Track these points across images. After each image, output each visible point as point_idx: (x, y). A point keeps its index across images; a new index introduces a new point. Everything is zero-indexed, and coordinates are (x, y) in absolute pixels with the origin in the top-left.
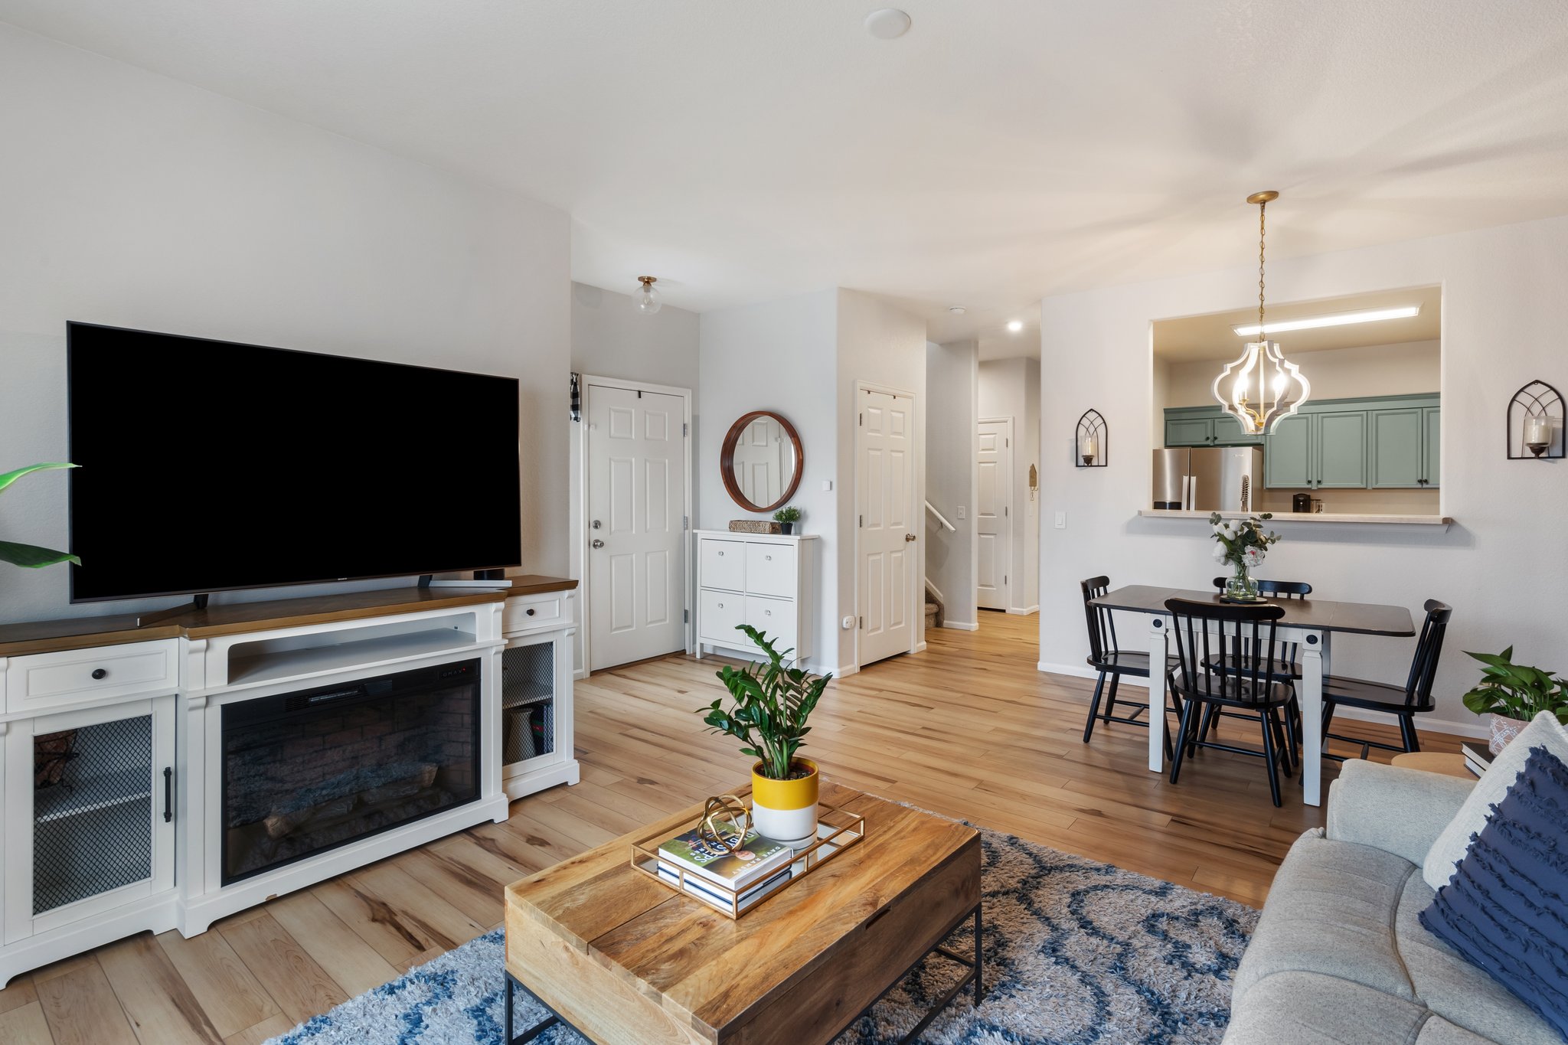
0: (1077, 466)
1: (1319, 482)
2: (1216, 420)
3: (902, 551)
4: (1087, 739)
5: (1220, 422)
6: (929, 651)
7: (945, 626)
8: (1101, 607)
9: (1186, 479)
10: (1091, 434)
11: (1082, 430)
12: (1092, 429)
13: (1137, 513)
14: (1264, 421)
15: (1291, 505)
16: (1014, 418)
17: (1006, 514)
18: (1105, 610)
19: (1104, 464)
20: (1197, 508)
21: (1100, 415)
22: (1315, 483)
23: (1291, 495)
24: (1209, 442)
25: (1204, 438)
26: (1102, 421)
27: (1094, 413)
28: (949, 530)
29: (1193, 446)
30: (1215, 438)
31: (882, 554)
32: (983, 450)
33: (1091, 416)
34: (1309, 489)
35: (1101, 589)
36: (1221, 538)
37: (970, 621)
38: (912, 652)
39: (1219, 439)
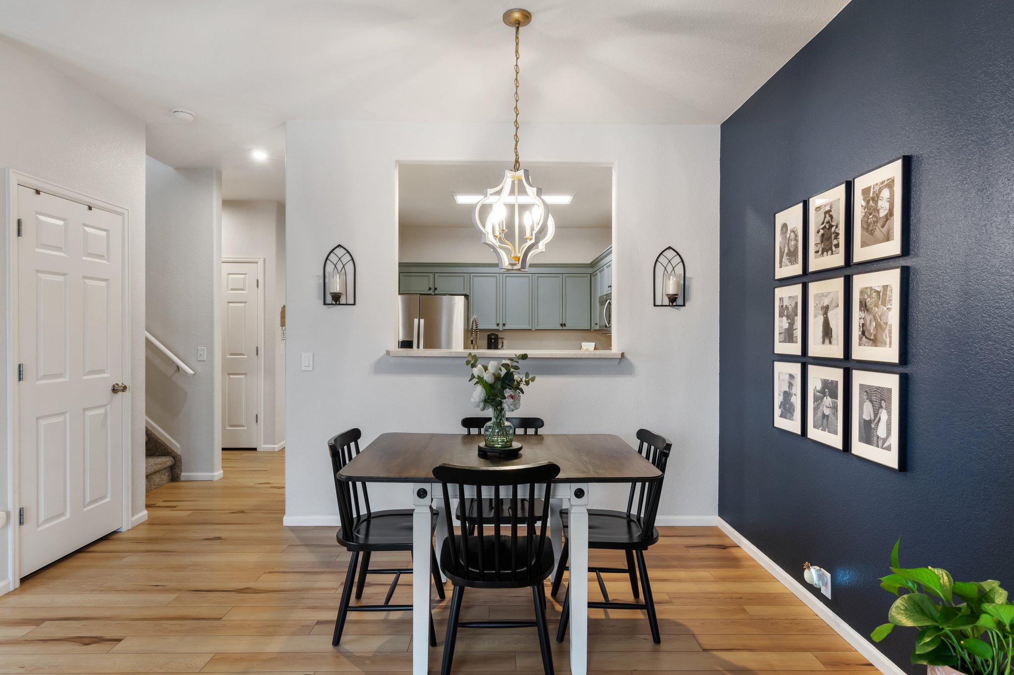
0: (325, 304)
1: (504, 325)
2: (436, 274)
3: (106, 405)
4: (336, 642)
5: (439, 276)
6: (151, 523)
7: (182, 479)
8: (354, 480)
9: (416, 321)
10: (339, 270)
11: (329, 267)
12: (340, 266)
13: (385, 352)
14: (521, 255)
15: (485, 342)
16: (265, 260)
17: (257, 354)
18: (359, 485)
19: (353, 303)
20: (425, 347)
21: (348, 252)
22: (501, 325)
23: (486, 335)
24: (431, 292)
25: (427, 289)
26: (350, 259)
27: (342, 248)
28: (185, 373)
29: (421, 294)
30: (436, 289)
31: (68, 415)
32: (232, 289)
33: (339, 252)
34: (498, 330)
35: (352, 445)
36: (481, 380)
37: (212, 470)
38: (124, 529)
39: (438, 290)
